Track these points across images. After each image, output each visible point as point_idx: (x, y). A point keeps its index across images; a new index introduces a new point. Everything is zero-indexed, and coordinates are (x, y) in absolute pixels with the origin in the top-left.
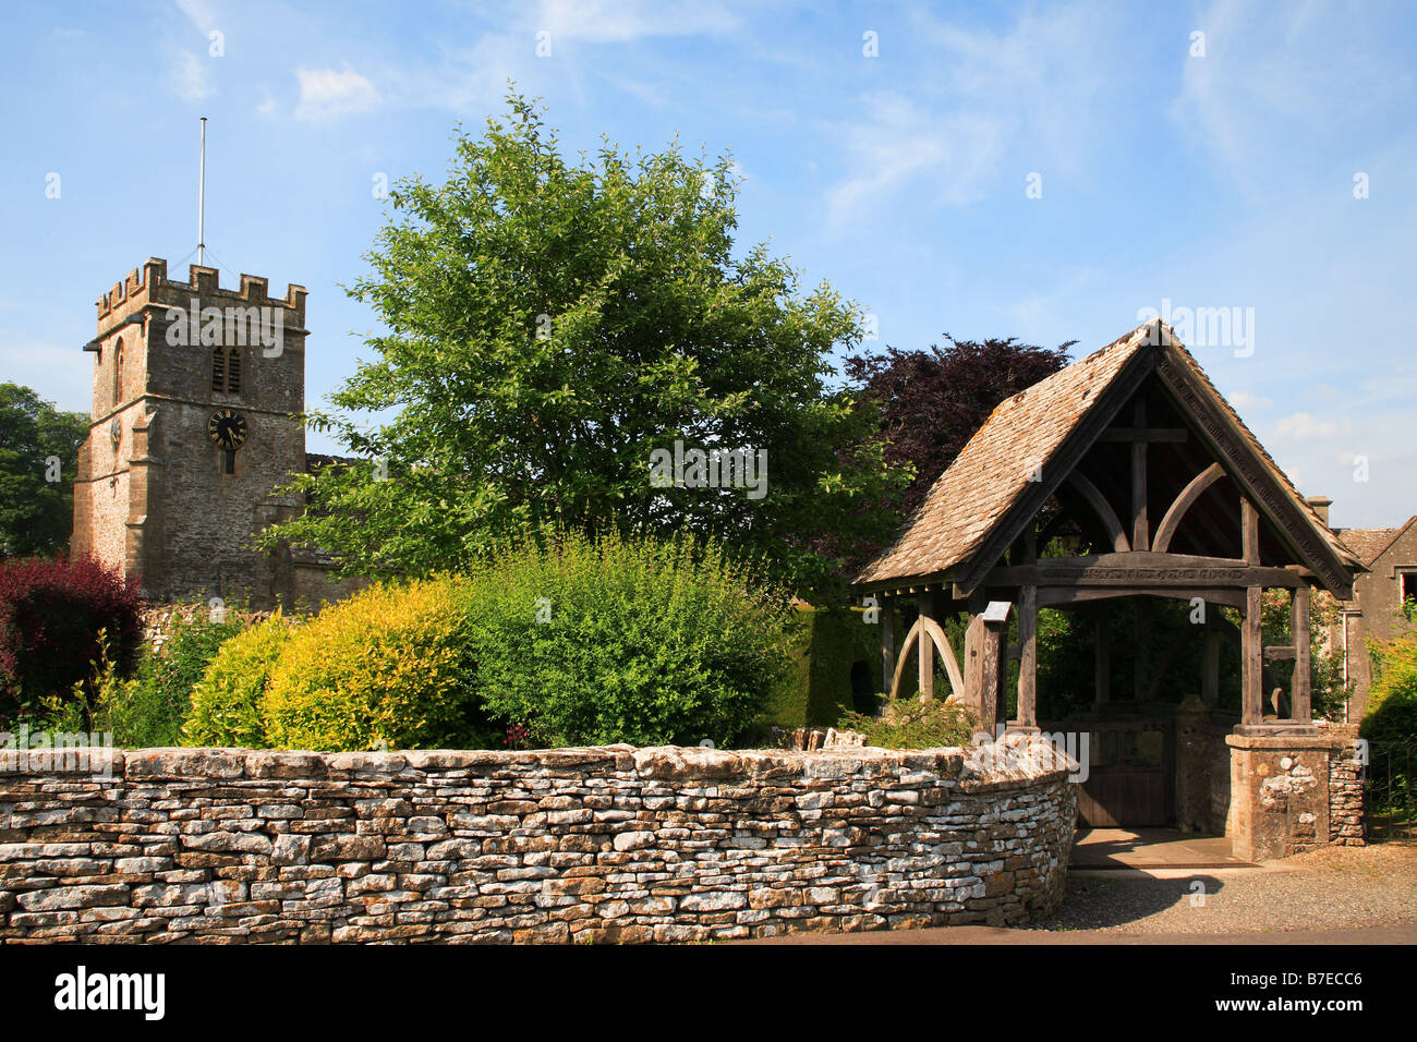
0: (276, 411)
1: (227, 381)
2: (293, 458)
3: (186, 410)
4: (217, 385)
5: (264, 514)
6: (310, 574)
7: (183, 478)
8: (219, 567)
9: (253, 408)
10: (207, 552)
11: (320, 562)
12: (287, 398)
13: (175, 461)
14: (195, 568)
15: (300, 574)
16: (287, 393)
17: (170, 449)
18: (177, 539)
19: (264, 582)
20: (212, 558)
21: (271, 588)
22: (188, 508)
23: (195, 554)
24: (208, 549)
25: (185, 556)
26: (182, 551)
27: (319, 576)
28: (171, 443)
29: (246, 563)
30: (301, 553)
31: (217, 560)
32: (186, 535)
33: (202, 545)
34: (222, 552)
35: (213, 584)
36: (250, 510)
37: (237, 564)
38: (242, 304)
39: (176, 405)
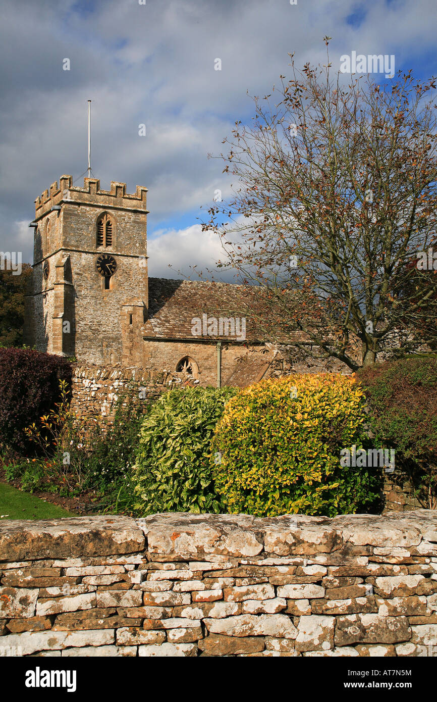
0: (132, 255)
1: (104, 240)
3: (84, 255)
4: (100, 242)
5: (126, 310)
7: (83, 292)
8: (102, 340)
9: (119, 254)
10: (96, 332)
11: (157, 336)
12: (137, 248)
13: (78, 283)
14: (89, 341)
16: (138, 245)
17: (76, 277)
18: (80, 325)
19: (127, 347)
20: (99, 335)
21: (130, 351)
22: (85, 308)
23: (89, 333)
24: (96, 330)
25: (84, 334)
26: (82, 331)
27: (156, 344)
28: (77, 274)
30: (146, 331)
31: (101, 336)
32: (85, 323)
33: (93, 328)
34: (103, 331)
35: (99, 349)
36: (118, 309)
37: (112, 338)
38: (112, 198)
39: (79, 253)
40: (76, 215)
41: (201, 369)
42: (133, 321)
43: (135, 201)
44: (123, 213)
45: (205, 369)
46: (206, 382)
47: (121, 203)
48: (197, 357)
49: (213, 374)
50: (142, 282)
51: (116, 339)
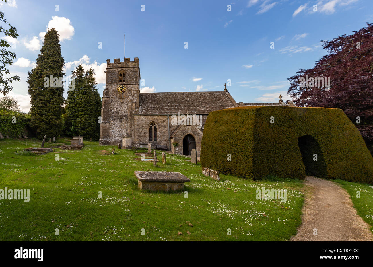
1: (122, 80)
2: (136, 93)
3: (114, 86)
4: (120, 81)
6: (137, 117)
7: (113, 99)
10: (117, 113)
11: (139, 114)
12: (134, 81)
13: (111, 96)
15: (135, 116)
16: (134, 80)
17: (110, 94)
19: (129, 119)
22: (114, 105)
23: (115, 114)
26: (113, 113)
27: (139, 117)
28: (111, 93)
29: (126, 115)
30: (135, 112)
31: (120, 115)
33: (117, 112)
36: (127, 104)
37: (124, 115)
38: (124, 64)
39: (111, 86)
40: (111, 73)
41: (160, 127)
42: (132, 108)
43: (133, 63)
44: (129, 69)
45: (161, 126)
46: (163, 132)
47: (128, 65)
48: (158, 122)
49: (166, 129)
50: (136, 94)
51: (126, 116)
